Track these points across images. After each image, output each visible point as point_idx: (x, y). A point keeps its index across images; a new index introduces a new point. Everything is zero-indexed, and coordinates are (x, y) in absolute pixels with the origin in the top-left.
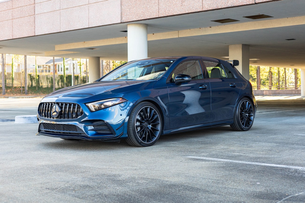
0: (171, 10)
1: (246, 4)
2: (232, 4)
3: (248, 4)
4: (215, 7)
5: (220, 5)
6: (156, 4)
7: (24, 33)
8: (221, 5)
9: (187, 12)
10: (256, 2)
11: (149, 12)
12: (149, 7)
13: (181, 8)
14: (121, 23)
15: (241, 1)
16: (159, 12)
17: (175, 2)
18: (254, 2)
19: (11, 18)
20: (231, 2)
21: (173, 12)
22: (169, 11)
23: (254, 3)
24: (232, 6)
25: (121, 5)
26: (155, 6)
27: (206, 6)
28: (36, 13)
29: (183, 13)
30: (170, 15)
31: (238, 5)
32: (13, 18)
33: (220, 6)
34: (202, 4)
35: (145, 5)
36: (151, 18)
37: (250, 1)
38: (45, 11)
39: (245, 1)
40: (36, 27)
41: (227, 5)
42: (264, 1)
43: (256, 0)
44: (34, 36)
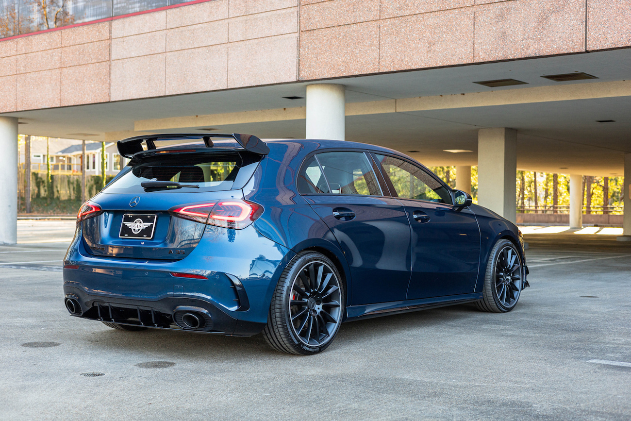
0: (406, 59)
1: (566, 52)
2: (537, 51)
3: (572, 52)
4: (500, 56)
5: (511, 52)
6: (374, 48)
7: (87, 96)
8: (514, 53)
9: (440, 64)
10: (587, 50)
11: (358, 62)
12: (358, 52)
13: (427, 55)
14: (298, 81)
15: (555, 47)
16: (380, 63)
17: (414, 45)
18: (584, 49)
19: (59, 65)
20: (535, 48)
21: (409, 64)
22: (402, 60)
23: (584, 51)
24: (537, 55)
25: (298, 46)
26: (372, 50)
27: (481, 54)
28: (113, 57)
29: (431, 66)
30: (403, 69)
31: (549, 54)
32: (63, 66)
33: (511, 54)
34: (472, 50)
35: (349, 49)
36: (363, 73)
37: (576, 47)
38: (133, 54)
39: (564, 47)
40: (112, 84)
41: (525, 53)
42: (605, 48)
43: (588, 46)
44: (109, 102)
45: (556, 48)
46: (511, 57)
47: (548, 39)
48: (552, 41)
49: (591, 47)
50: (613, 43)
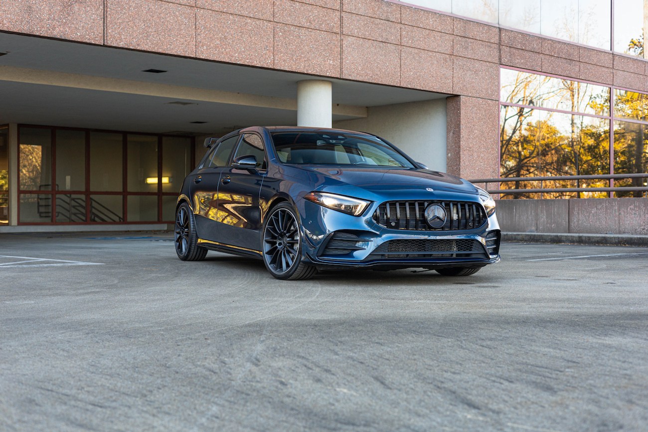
1: (88, 42)
3: (93, 43)
4: (25, 29)
8: (40, 30)
10: (105, 44)
18: (103, 42)
20: (60, 31)
24: (63, 38)
31: (73, 40)
33: (37, 30)
37: (97, 39)
39: (87, 37)
41: (51, 33)
42: (120, 46)
43: (106, 41)
45: (80, 36)
46: (37, 34)
47: (73, 26)
48: (76, 28)
49: (109, 43)
50: (125, 44)
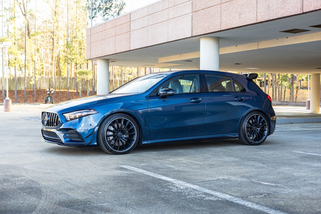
0: (231, 23)
1: (294, 14)
3: (297, 14)
4: (267, 18)
5: (272, 16)
6: (219, 18)
7: (123, 48)
9: (244, 24)
10: (303, 12)
11: (213, 25)
12: (213, 20)
13: (239, 20)
14: (192, 37)
16: (221, 25)
17: (234, 15)
18: (302, 11)
20: (281, 13)
21: (232, 25)
22: (229, 24)
23: (302, 13)
24: (282, 17)
25: (192, 19)
26: (218, 19)
27: (259, 17)
28: (131, 30)
29: (240, 26)
30: (230, 28)
31: (287, 16)
32: (116, 35)
34: (256, 16)
35: (210, 19)
38: (138, 28)
39: (293, 11)
40: (131, 42)
41: (277, 16)
42: (311, 10)
43: (304, 10)
44: (130, 51)
45: (290, 12)
46: (272, 19)
47: (287, 8)
48: (288, 8)
50: (314, 8)
